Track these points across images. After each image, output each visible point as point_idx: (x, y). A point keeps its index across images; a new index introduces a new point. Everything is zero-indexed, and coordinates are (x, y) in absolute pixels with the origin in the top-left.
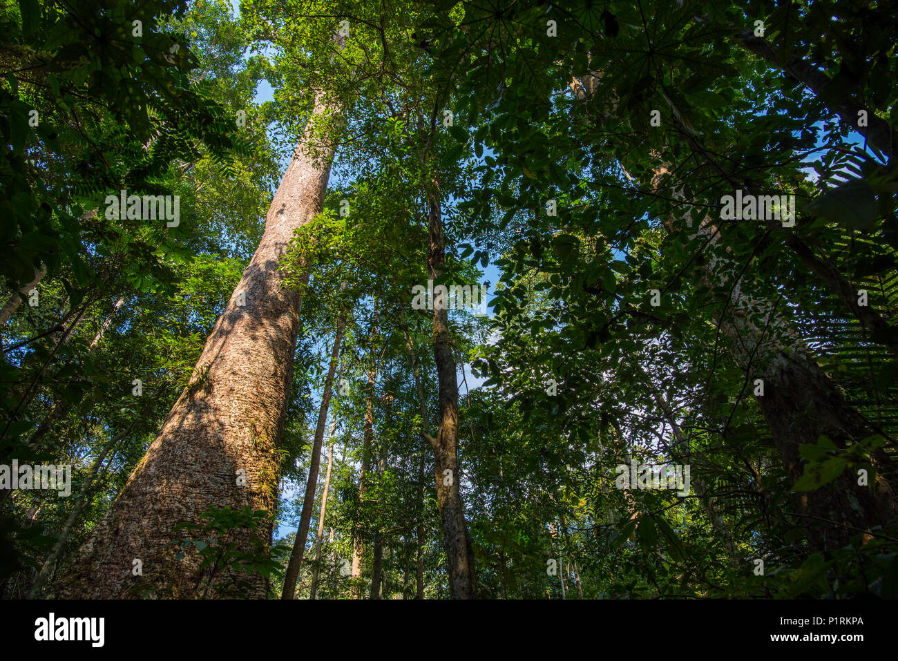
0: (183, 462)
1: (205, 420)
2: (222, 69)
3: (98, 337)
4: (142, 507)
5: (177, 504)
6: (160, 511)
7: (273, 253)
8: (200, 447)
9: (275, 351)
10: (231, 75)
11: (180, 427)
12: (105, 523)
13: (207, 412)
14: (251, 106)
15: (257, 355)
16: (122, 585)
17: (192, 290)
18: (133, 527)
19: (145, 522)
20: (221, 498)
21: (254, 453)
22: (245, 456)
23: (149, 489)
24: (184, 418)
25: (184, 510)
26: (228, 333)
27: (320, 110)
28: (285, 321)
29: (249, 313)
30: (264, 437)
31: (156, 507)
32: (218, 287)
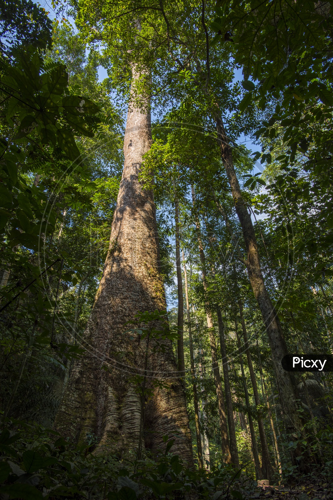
0: (117, 288)
1: (122, 266)
2: (77, 68)
3: (60, 232)
4: (105, 311)
5: (120, 308)
6: (113, 312)
7: (132, 170)
8: (123, 279)
9: (147, 224)
10: (82, 71)
11: (111, 271)
12: (91, 320)
13: (122, 262)
14: (98, 85)
15: (138, 228)
16: (107, 347)
17: (97, 200)
18: (104, 321)
19: (108, 318)
20: (139, 302)
21: (149, 278)
22: (146, 280)
23: (106, 303)
24: (112, 267)
25: (124, 310)
26: (121, 219)
27: (136, 77)
28: (148, 207)
29: (129, 206)
30: (152, 270)
31: (111, 311)
32: (109, 195)
